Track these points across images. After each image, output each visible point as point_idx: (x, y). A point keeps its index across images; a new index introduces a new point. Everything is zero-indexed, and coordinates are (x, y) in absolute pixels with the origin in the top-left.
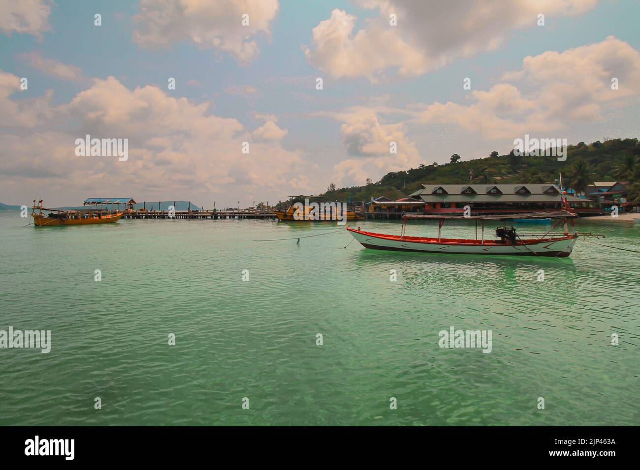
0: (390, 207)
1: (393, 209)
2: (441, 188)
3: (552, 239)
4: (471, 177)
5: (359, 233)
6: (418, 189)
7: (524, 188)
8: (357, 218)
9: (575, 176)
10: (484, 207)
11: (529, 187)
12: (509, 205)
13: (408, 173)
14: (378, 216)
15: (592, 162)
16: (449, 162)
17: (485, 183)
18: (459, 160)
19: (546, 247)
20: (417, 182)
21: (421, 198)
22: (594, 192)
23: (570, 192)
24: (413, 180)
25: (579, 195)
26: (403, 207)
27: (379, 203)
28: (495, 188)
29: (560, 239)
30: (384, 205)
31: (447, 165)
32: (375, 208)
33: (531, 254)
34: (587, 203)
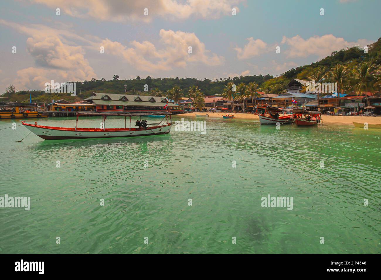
0: (69, 108)
1: (71, 109)
2: (106, 96)
3: (162, 126)
4: (126, 90)
5: (36, 127)
6: (91, 95)
7: (153, 98)
8: (40, 115)
9: (174, 94)
10: (133, 109)
11: (155, 98)
12: (146, 108)
13: (83, 84)
14: (58, 114)
15: (181, 88)
16: (112, 79)
17: (134, 94)
18: (118, 79)
19: (160, 130)
20: (91, 91)
21: (93, 102)
22: (182, 102)
23: (172, 102)
24: (88, 89)
25: (176, 103)
26: (80, 108)
27: (59, 104)
28: (139, 98)
29: (166, 126)
30: (64, 106)
31: (111, 81)
32: (56, 108)
33: (154, 134)
34: (179, 107)
